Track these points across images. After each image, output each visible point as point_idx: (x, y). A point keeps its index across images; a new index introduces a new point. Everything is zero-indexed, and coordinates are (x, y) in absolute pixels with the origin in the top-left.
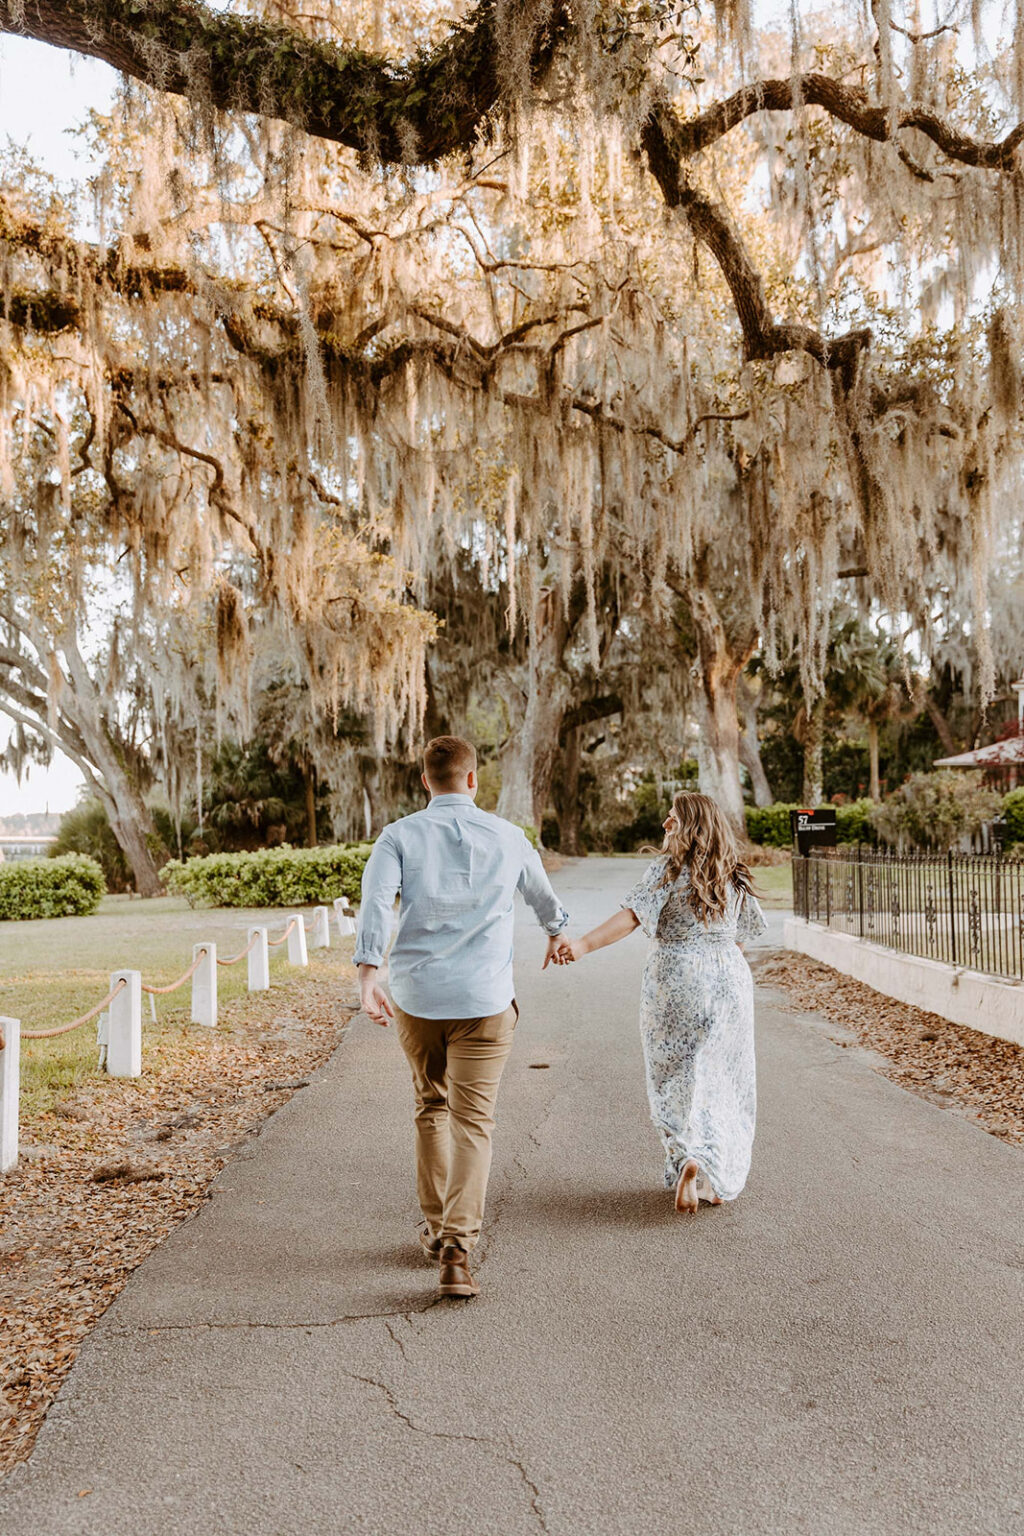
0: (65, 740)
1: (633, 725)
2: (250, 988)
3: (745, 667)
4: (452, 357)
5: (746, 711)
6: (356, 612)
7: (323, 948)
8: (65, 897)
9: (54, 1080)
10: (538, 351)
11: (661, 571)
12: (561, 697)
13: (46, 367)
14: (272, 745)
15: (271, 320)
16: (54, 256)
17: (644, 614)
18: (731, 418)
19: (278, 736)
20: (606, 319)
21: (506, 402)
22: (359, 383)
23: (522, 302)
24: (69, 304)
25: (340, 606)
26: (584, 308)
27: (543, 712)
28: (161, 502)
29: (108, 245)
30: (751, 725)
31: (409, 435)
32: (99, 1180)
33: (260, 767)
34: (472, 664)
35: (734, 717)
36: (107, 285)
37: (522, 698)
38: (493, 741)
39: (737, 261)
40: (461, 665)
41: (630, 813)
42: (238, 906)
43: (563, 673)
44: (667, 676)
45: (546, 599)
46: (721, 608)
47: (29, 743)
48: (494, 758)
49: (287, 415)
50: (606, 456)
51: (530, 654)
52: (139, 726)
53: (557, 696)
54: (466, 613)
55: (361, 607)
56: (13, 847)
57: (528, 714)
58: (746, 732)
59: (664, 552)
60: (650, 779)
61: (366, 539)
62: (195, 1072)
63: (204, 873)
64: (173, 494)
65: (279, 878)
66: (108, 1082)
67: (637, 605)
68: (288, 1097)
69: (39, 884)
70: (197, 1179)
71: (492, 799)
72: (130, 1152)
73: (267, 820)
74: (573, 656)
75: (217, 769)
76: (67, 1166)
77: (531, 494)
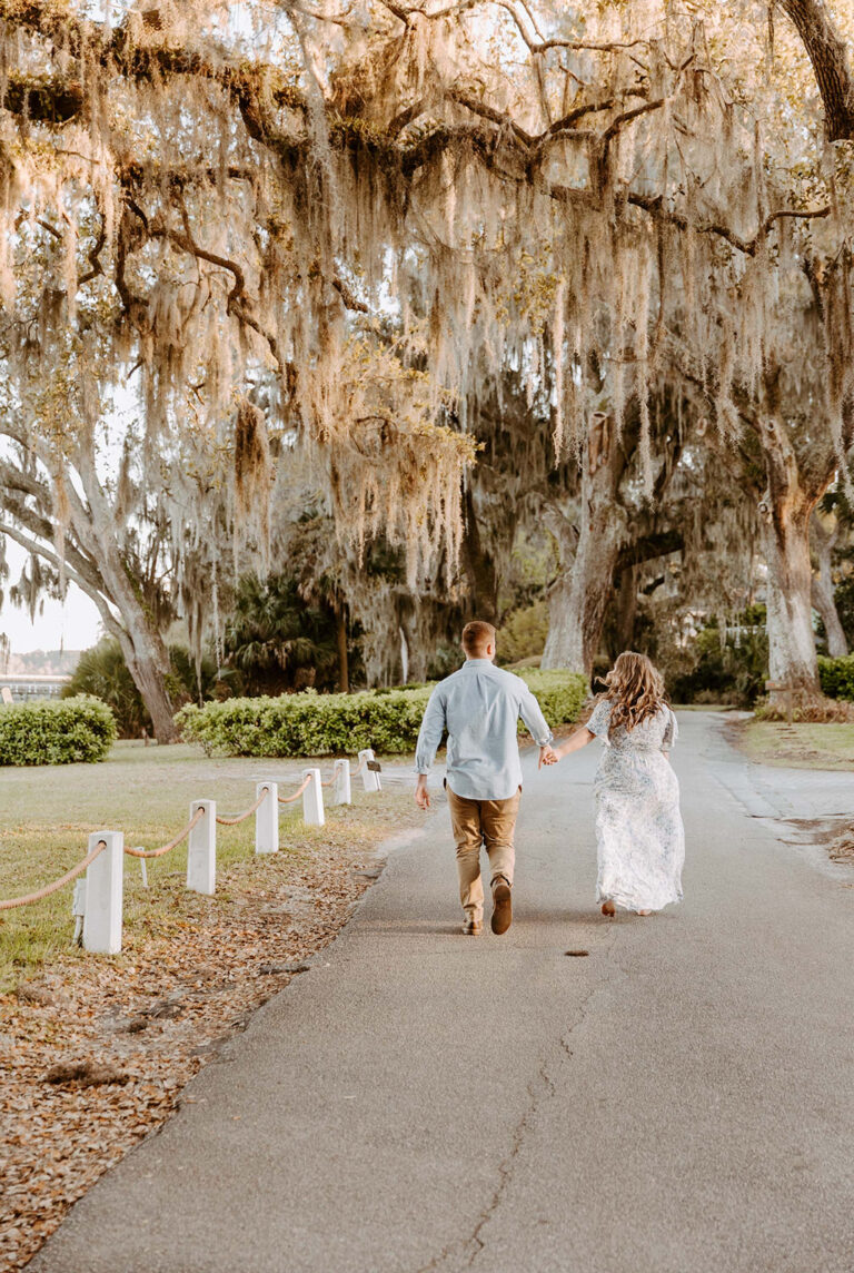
0: (81, 572)
1: (695, 565)
2: (257, 850)
3: (819, 502)
4: (493, 145)
5: (820, 551)
6: (387, 435)
7: (344, 805)
8: (72, 742)
9: (22, 956)
10: (590, 138)
11: (726, 389)
12: (616, 533)
13: (53, 163)
14: (303, 580)
15: (294, 106)
16: (56, 36)
17: (709, 443)
18: (808, 216)
19: (309, 571)
20: (667, 101)
21: (552, 196)
22: (388, 174)
23: (573, 86)
24: (75, 90)
25: (369, 427)
26: (642, 93)
27: (596, 548)
28: (176, 312)
29: (114, 23)
30: (825, 567)
31: (447, 238)
32: (54, 1081)
33: (289, 605)
34: (519, 496)
35: (807, 557)
36: (112, 67)
37: (573, 534)
38: (542, 580)
39: (818, 27)
40: (507, 496)
41: (690, 661)
42: (257, 755)
43: (618, 507)
44: (734, 511)
45: (602, 425)
46: (794, 437)
47: (43, 575)
48: (542, 599)
49: (308, 210)
50: (665, 256)
51: (582, 485)
52: (159, 559)
53: (611, 531)
54: (514, 441)
55: (392, 428)
56: (30, 686)
57: (579, 550)
58: (820, 575)
59: (731, 367)
60: (713, 624)
61: (399, 354)
62: (183, 949)
63: (222, 718)
64: (191, 303)
65: (303, 725)
66: (82, 958)
67: (700, 433)
68: (284, 983)
69: (45, 727)
70: (167, 1084)
71: (540, 643)
72: (96, 1046)
73: (295, 662)
74: (630, 489)
75: (243, 607)
76: (21, 1061)
77: (580, 299)
